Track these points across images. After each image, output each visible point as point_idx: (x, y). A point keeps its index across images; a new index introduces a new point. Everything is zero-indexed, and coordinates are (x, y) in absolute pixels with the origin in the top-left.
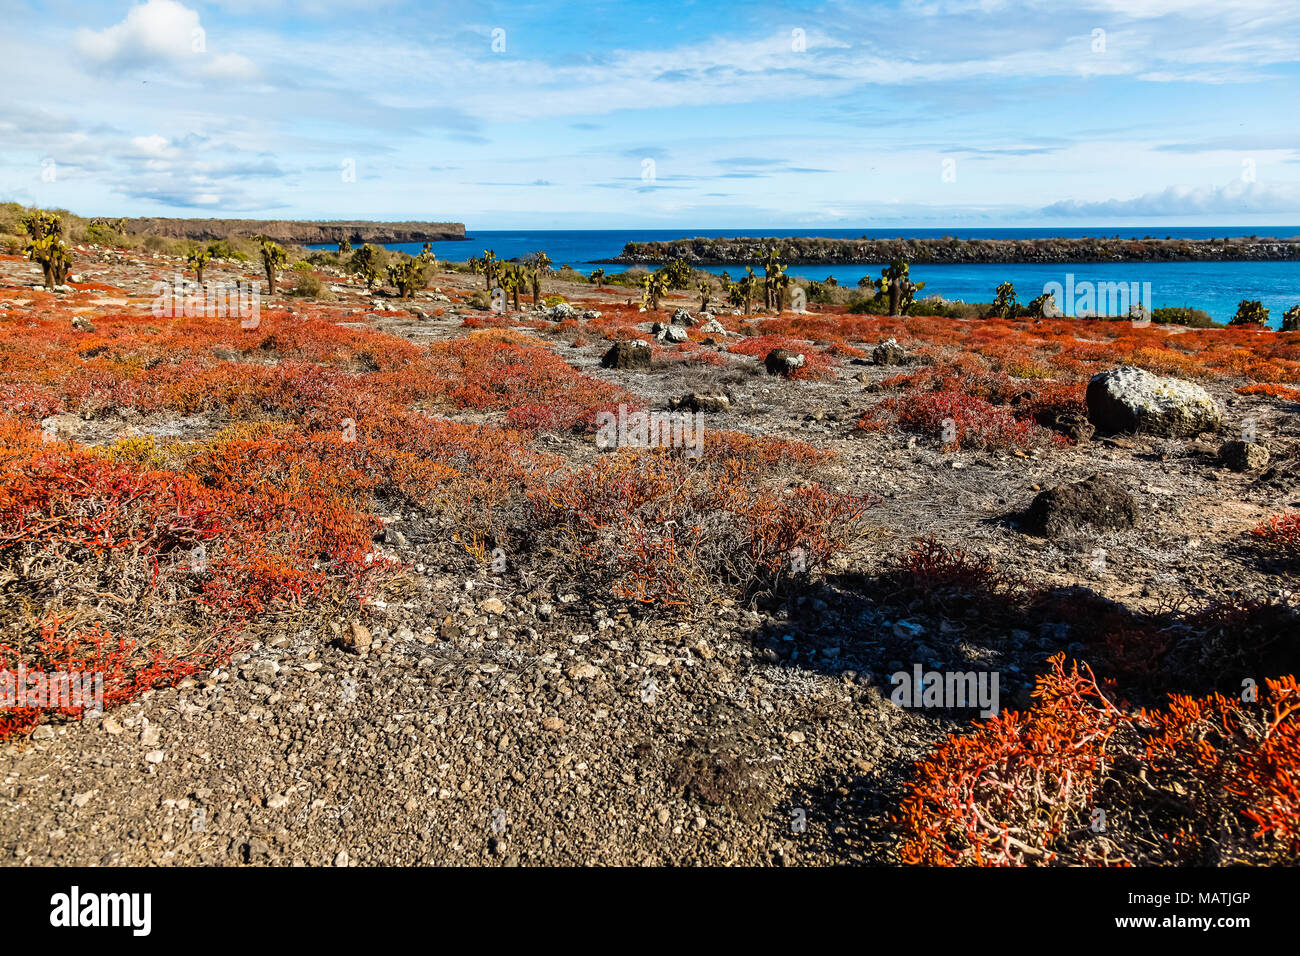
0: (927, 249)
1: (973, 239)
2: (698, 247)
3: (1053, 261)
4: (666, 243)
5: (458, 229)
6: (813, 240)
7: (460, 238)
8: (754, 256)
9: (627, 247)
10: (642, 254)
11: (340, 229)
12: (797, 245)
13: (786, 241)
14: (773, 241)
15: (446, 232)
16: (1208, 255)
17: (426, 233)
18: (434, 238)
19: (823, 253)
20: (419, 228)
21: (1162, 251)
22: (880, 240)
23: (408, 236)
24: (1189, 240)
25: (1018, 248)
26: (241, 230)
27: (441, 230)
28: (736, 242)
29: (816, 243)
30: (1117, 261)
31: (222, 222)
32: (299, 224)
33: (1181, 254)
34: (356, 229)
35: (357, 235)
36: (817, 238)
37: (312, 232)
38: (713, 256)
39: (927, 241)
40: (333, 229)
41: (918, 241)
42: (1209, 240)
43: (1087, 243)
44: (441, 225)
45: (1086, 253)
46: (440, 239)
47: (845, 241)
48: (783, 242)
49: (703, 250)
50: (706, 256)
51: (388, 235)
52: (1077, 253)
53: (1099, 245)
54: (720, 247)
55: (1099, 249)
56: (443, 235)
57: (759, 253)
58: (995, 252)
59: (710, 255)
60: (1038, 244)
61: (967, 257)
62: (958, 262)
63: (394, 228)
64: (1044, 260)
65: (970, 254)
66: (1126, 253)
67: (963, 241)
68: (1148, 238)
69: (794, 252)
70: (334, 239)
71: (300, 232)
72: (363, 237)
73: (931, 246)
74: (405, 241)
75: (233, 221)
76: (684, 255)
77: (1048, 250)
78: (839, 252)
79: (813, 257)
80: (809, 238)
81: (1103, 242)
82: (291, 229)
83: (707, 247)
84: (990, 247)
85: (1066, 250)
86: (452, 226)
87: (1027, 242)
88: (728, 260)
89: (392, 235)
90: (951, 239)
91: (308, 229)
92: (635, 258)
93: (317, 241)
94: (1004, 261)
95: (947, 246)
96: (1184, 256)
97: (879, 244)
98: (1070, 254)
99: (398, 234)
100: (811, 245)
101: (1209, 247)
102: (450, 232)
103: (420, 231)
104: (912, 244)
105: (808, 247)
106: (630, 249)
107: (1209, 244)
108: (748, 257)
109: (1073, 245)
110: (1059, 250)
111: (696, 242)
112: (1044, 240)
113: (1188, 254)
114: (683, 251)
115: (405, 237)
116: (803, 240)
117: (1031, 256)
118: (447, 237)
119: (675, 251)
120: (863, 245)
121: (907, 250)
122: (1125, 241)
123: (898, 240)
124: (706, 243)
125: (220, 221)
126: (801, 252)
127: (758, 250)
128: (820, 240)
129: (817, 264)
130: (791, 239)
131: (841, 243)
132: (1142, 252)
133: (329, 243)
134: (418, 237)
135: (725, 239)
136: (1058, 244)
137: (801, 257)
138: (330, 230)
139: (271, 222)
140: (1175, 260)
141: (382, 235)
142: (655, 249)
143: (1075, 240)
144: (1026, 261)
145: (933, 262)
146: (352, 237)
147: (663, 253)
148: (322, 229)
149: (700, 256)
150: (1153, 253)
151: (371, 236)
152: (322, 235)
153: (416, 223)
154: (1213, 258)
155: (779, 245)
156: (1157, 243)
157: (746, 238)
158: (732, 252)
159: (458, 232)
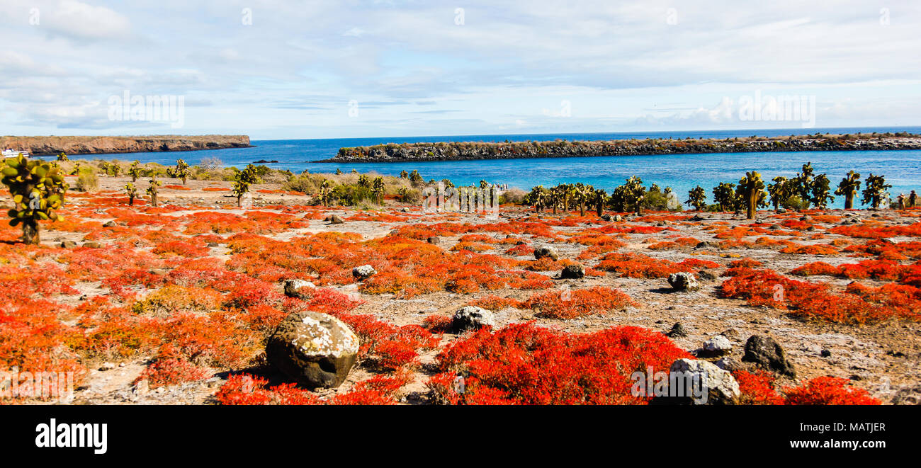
0: (545, 148)
1: (576, 141)
2: (389, 150)
3: (627, 155)
4: (367, 148)
5: (244, 140)
6: (468, 143)
7: (245, 146)
8: (428, 155)
9: (340, 151)
10: (351, 156)
11: (152, 141)
12: (457, 147)
13: (450, 144)
14: (441, 145)
15: (234, 142)
16: (725, 148)
17: (218, 143)
18: (225, 147)
19: (475, 152)
20: (214, 139)
21: (696, 147)
22: (513, 143)
23: (205, 145)
24: (714, 139)
25: (604, 147)
26: (74, 144)
27: (230, 141)
28: (416, 146)
29: (470, 146)
30: (667, 153)
31: (60, 138)
32: (120, 138)
33: (708, 148)
34: (164, 141)
35: (165, 145)
36: (472, 142)
37: (130, 144)
38: (400, 155)
39: (545, 143)
40: (147, 141)
41: (539, 143)
42: (726, 139)
43: (648, 142)
44: (231, 137)
45: (648, 149)
46: (230, 147)
47: (490, 143)
48: (448, 146)
49: (393, 152)
50: (395, 156)
51: (188, 145)
52: (642, 149)
53: (656, 143)
54: (404, 150)
55: (656, 146)
56: (233, 144)
57: (432, 153)
58: (589, 149)
59: (398, 155)
60: (617, 144)
61: (571, 153)
62: (565, 156)
63: (193, 140)
64: (621, 154)
65: (573, 151)
66: (674, 149)
67: (569, 142)
68: (689, 138)
69: (455, 153)
70: (147, 149)
71: (120, 144)
72: (170, 147)
73: (547, 146)
74: (202, 148)
75: (68, 137)
76: (379, 156)
77: (623, 148)
78: (486, 151)
79: (468, 155)
80: (466, 142)
81: (659, 141)
82: (113, 142)
83: (395, 150)
84: (586, 146)
85: (635, 147)
86: (240, 138)
87: (610, 142)
88: (410, 158)
89: (192, 145)
90: (561, 141)
91: (127, 142)
92: (345, 158)
93: (134, 150)
94: (595, 155)
95: (557, 145)
96: (709, 149)
97: (513, 145)
98: (638, 150)
99: (197, 144)
100: (467, 147)
101: (725, 143)
102: (238, 142)
103: (214, 141)
104: (535, 145)
105: (465, 149)
106: (342, 152)
107: (726, 141)
108: (424, 156)
109: (639, 144)
110: (630, 147)
111: (388, 147)
112: (621, 140)
113: (712, 149)
114: (379, 153)
115: (202, 146)
116: (462, 144)
117: (612, 151)
118: (236, 145)
119: (373, 153)
120: (502, 146)
121: (531, 149)
122: (673, 140)
123: (525, 143)
124: (395, 147)
125: (58, 137)
126: (460, 152)
127: (430, 151)
128: (473, 143)
129: (471, 160)
130: (453, 143)
131: (488, 145)
132: (683, 148)
133: (144, 151)
134: (212, 146)
135: (408, 144)
136: (630, 143)
137: (460, 155)
138: (145, 143)
139: (98, 137)
140: (704, 152)
141: (184, 145)
142: (359, 152)
143: (640, 140)
144: (610, 155)
145: (549, 156)
146: (161, 147)
147: (365, 154)
148: (138, 141)
149: (391, 156)
150: (690, 148)
151: (175, 146)
152: (138, 146)
153: (213, 136)
154: (728, 151)
155: (445, 148)
156: (693, 142)
157: (423, 143)
158: (412, 153)
159: (244, 141)
